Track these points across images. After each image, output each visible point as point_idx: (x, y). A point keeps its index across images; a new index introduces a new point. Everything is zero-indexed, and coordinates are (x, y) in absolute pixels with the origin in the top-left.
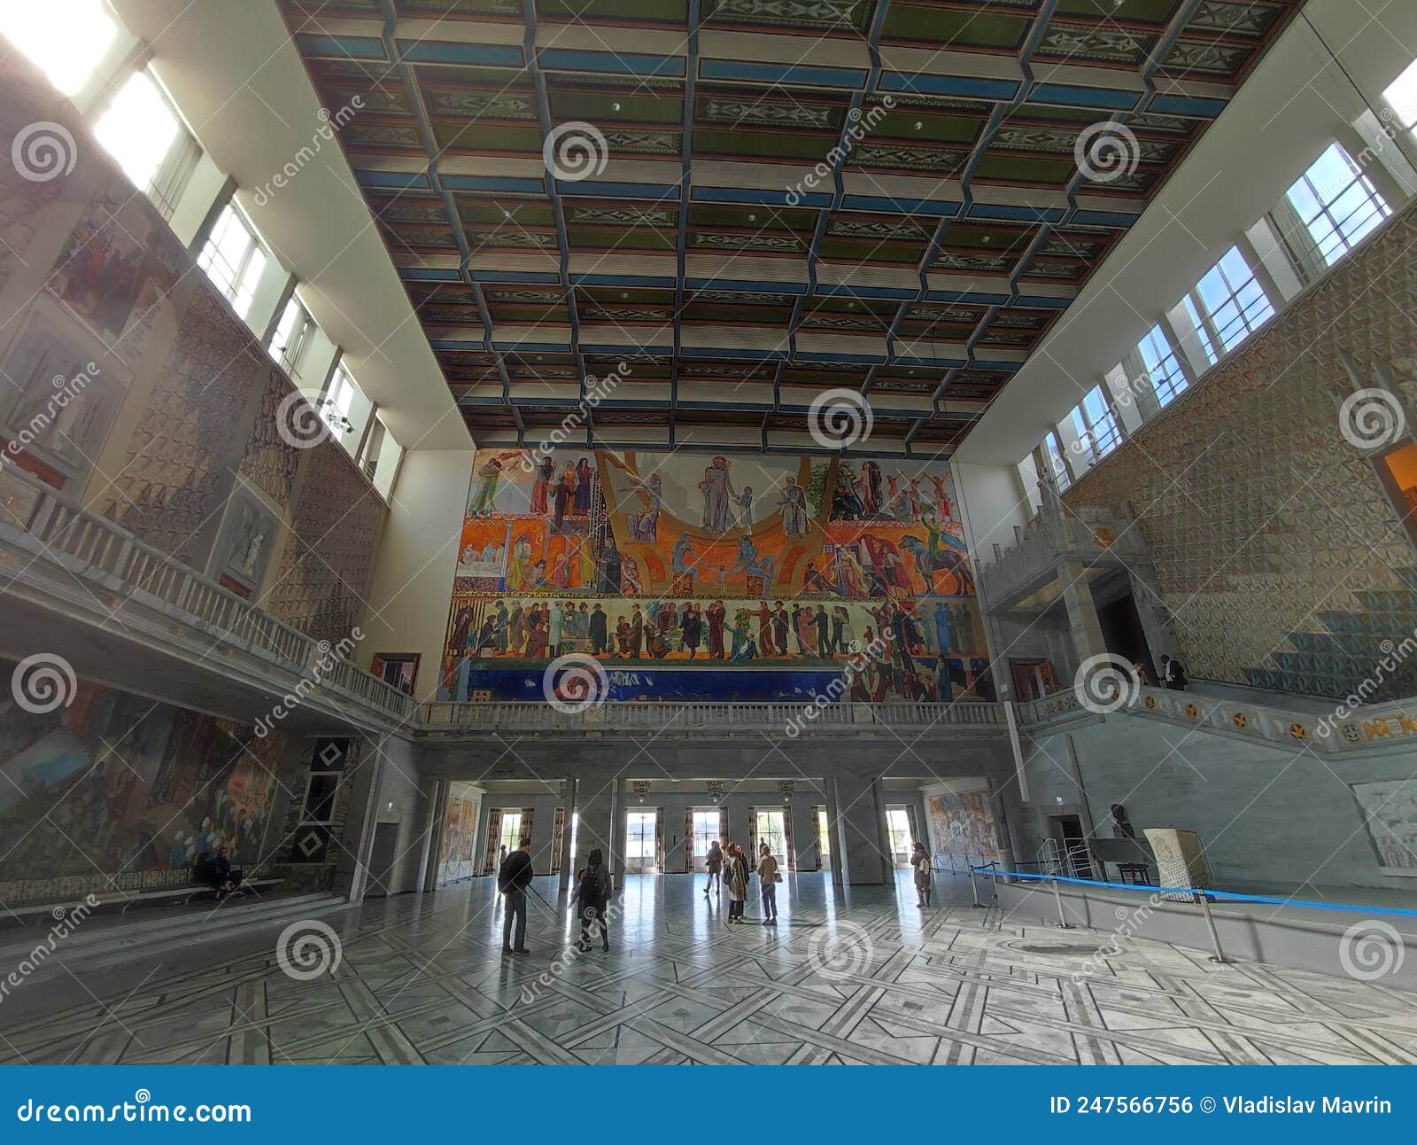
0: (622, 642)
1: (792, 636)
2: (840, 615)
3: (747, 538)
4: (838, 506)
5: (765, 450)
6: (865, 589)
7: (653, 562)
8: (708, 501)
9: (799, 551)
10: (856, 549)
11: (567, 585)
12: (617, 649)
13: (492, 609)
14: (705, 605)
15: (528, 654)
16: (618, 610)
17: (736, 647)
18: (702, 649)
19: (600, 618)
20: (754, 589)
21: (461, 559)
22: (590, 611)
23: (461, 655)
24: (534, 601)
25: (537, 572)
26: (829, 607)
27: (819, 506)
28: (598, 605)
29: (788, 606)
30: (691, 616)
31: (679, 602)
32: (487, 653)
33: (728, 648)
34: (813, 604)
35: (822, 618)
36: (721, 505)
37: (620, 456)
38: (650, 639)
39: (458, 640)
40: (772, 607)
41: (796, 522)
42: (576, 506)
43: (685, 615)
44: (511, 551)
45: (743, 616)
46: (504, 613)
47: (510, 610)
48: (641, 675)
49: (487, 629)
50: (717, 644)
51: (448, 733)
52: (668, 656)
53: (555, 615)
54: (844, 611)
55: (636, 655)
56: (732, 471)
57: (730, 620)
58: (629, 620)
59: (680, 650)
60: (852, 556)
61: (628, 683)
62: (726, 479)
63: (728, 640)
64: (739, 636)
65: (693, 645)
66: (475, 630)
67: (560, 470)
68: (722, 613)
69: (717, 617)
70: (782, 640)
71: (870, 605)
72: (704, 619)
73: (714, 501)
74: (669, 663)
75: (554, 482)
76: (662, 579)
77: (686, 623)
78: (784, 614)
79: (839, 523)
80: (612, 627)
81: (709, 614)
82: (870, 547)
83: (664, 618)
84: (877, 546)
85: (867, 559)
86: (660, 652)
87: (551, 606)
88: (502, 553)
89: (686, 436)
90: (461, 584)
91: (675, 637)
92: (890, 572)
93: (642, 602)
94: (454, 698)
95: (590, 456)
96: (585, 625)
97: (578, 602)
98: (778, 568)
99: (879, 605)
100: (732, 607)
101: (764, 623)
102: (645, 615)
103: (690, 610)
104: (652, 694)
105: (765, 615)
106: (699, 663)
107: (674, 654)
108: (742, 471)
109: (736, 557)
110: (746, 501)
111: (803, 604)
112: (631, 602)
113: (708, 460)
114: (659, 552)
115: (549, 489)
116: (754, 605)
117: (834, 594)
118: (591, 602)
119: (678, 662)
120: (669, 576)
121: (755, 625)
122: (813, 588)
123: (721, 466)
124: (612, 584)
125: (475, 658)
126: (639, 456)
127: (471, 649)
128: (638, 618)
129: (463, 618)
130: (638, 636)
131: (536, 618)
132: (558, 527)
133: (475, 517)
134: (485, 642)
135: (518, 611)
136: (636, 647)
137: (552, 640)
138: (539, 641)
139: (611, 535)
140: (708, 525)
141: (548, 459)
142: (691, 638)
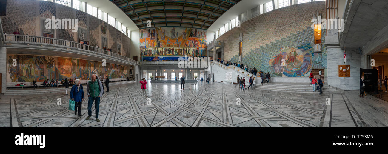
0: (161, 53)
1: (182, 52)
2: (189, 50)
3: (177, 39)
4: (190, 35)
5: (180, 27)
6: (193, 46)
7: (164, 43)
8: (172, 34)
9: (184, 41)
10: (192, 41)
11: (153, 46)
13: (145, 50)
14: (171, 48)
15: (150, 55)
16: (160, 49)
17: (175, 54)
18: (171, 54)
19: (158, 50)
20: (178, 46)
21: (140, 44)
22: (157, 49)
23: (142, 56)
24: (149, 49)
25: (149, 45)
26: (188, 49)
27: (188, 35)
29: (182, 48)
31: (168, 48)
32: (145, 55)
33: (174, 54)
34: (186, 48)
35: (187, 50)
36: (174, 34)
37: (159, 28)
38: (164, 53)
39: (141, 54)
40: (180, 48)
41: (184, 37)
42: (154, 35)
44: (146, 43)
45: (176, 50)
46: (146, 50)
47: (147, 50)
48: (163, 57)
49: (144, 53)
50: (173, 53)
51: (142, 65)
53: (152, 50)
54: (190, 49)
55: (162, 55)
56: (176, 29)
57: (175, 50)
58: (161, 50)
60: (192, 42)
62: (175, 30)
63: (174, 53)
64: (176, 52)
65: (170, 53)
66: (143, 52)
67: (151, 31)
68: (173, 49)
69: (173, 50)
70: (181, 53)
71: (193, 49)
72: (171, 50)
73: (173, 34)
74: (167, 56)
75: (150, 33)
76: (166, 45)
77: (169, 50)
78: (182, 49)
79: (190, 37)
80: (159, 51)
81: (172, 49)
82: (194, 41)
83: (166, 50)
84: (195, 41)
85: (193, 43)
86: (166, 54)
87: (152, 49)
88: (145, 43)
89: (168, 25)
90: (140, 47)
91: (167, 52)
92: (196, 44)
93: (163, 48)
94: (142, 61)
95: (155, 28)
96: (156, 51)
97: (155, 48)
98: (181, 43)
99: (194, 49)
100: (175, 49)
101: (179, 51)
102: (163, 49)
104: (165, 60)
105: (179, 49)
106: (171, 56)
107: (167, 55)
108: (177, 30)
109: (175, 42)
110: (177, 34)
111: (184, 48)
112: (162, 48)
113: (172, 28)
114: (165, 41)
115: (150, 34)
116: (178, 48)
117: (188, 47)
118: (157, 48)
119: (168, 56)
120: (167, 44)
121: (178, 51)
122: (186, 46)
123: (174, 29)
124: (159, 46)
125: (143, 56)
126: (162, 28)
127: (143, 55)
128: (163, 50)
129: (141, 51)
130: (163, 52)
131: (150, 51)
132: (152, 39)
133: (141, 39)
134: (144, 54)
135: (148, 50)
136: (163, 54)
137: (152, 53)
138: (151, 53)
139: (159, 39)
140: (172, 37)
141: (149, 29)
142: (170, 52)
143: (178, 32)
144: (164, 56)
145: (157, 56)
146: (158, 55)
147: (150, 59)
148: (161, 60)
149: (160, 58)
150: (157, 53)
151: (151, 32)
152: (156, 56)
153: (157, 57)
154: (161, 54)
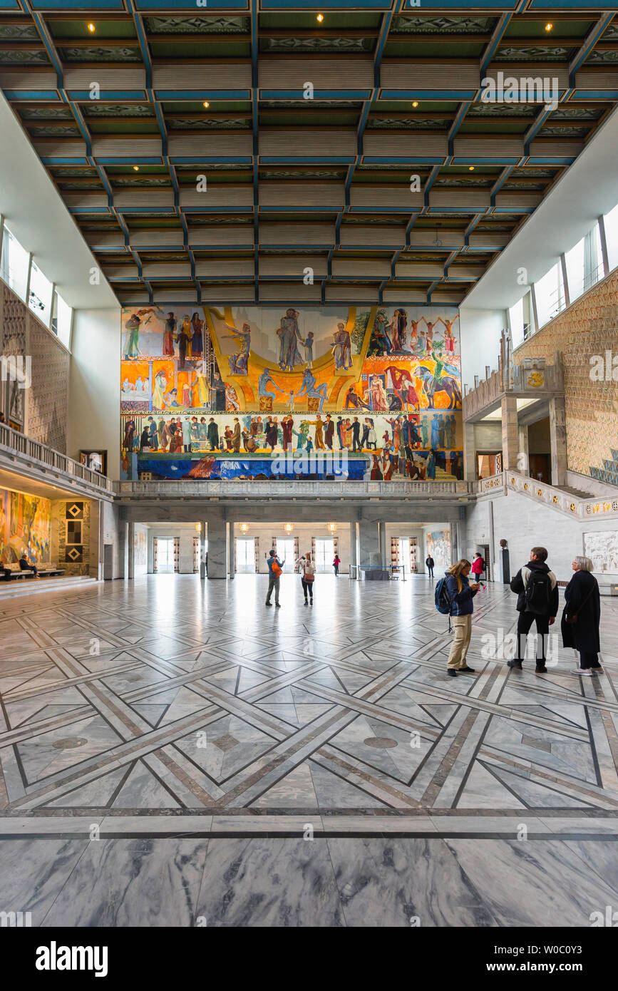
0: (228, 442)
1: (336, 437)
2: (369, 424)
3: (309, 371)
5: (323, 302)
6: (387, 405)
7: (246, 389)
8: (283, 344)
9: (344, 379)
11: (192, 405)
12: (225, 447)
14: (280, 418)
15: (172, 449)
16: (225, 422)
17: (299, 445)
19: (213, 427)
20: (313, 408)
21: (122, 390)
22: (208, 423)
23: (131, 451)
24: (171, 417)
27: (361, 346)
28: (212, 419)
29: (335, 419)
30: (271, 425)
32: (147, 450)
35: (356, 426)
36: (292, 346)
37: (221, 310)
38: (246, 441)
40: (324, 419)
41: (343, 358)
42: (193, 350)
43: (268, 424)
44: (153, 384)
45: (304, 426)
46: (154, 425)
47: (158, 422)
48: (241, 463)
49: (145, 435)
50: (288, 443)
51: (131, 498)
52: (257, 451)
53: (186, 426)
54: (372, 421)
55: (237, 451)
56: (300, 319)
57: (296, 428)
58: (232, 428)
59: (265, 447)
60: (381, 382)
61: (233, 468)
62: (296, 325)
64: (302, 438)
65: (273, 444)
67: (181, 322)
68: (291, 423)
69: (288, 426)
70: (329, 439)
72: (280, 427)
73: (287, 344)
75: (177, 332)
76: (253, 401)
77: (268, 430)
78: (332, 423)
79: (373, 360)
80: (221, 433)
81: (283, 424)
82: (393, 376)
84: (398, 374)
85: (390, 385)
86: (252, 449)
87: (183, 420)
89: (265, 294)
90: (125, 406)
91: (261, 438)
92: (406, 393)
94: (130, 477)
95: (199, 310)
96: (205, 432)
97: (199, 417)
100: (298, 420)
101: (319, 431)
102: (242, 424)
103: (271, 422)
104: (247, 474)
105: (319, 424)
107: (261, 450)
108: (306, 319)
110: (309, 343)
111: (344, 417)
113: (283, 312)
114: (249, 381)
115: (174, 337)
116: (312, 418)
119: (264, 455)
122: (352, 405)
123: (292, 317)
124: (220, 404)
125: (140, 453)
126: (235, 309)
127: (137, 447)
128: (238, 427)
129: (129, 428)
130: (238, 439)
131: (174, 427)
132: (183, 365)
133: (127, 359)
134: (144, 443)
135: (162, 423)
136: (237, 445)
137: (186, 441)
138: (177, 442)
139: (218, 371)
140: (282, 361)
141: (171, 314)
142: (272, 440)
143: (311, 335)
144: (242, 455)
145: (210, 455)
146: (217, 451)
147: (174, 468)
148: (233, 474)
149: (224, 465)
150: (207, 443)
151: (183, 329)
152: (207, 455)
153: (208, 459)
154: (230, 447)
